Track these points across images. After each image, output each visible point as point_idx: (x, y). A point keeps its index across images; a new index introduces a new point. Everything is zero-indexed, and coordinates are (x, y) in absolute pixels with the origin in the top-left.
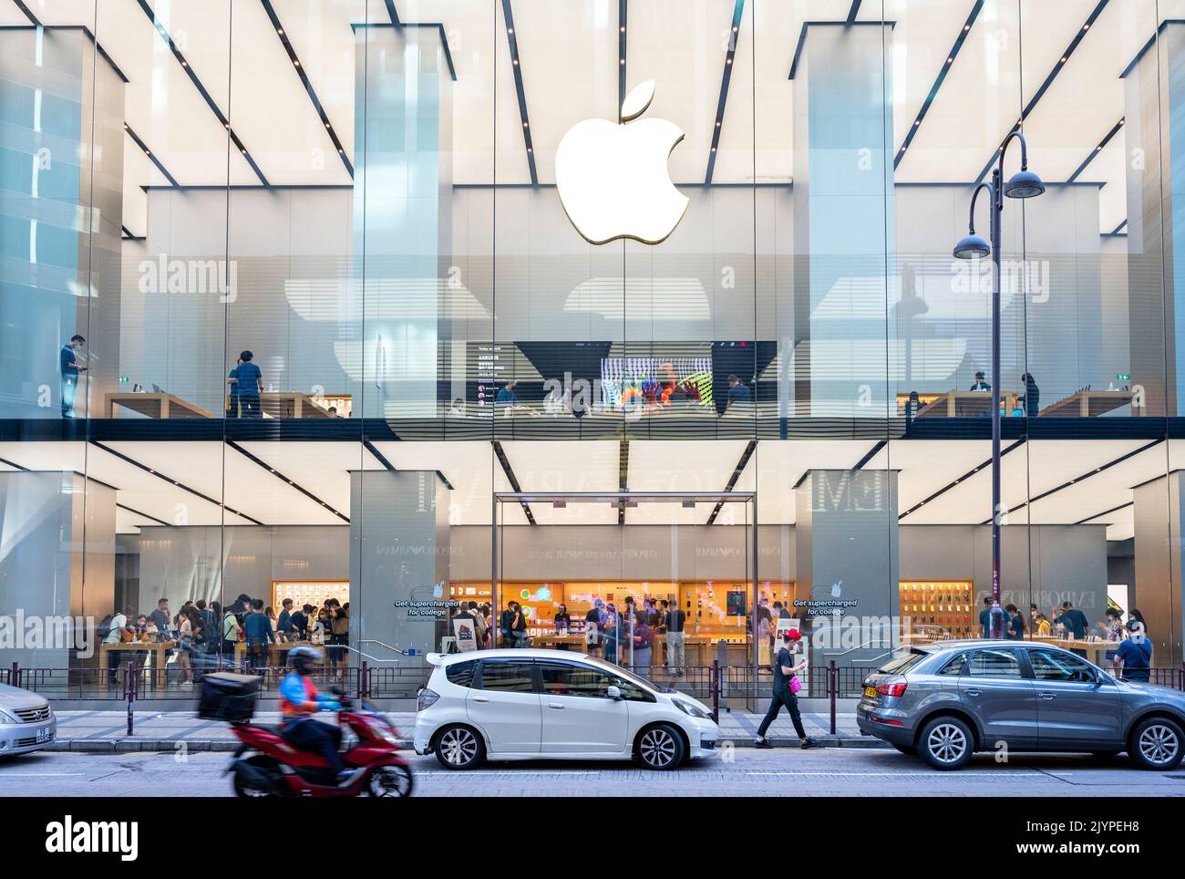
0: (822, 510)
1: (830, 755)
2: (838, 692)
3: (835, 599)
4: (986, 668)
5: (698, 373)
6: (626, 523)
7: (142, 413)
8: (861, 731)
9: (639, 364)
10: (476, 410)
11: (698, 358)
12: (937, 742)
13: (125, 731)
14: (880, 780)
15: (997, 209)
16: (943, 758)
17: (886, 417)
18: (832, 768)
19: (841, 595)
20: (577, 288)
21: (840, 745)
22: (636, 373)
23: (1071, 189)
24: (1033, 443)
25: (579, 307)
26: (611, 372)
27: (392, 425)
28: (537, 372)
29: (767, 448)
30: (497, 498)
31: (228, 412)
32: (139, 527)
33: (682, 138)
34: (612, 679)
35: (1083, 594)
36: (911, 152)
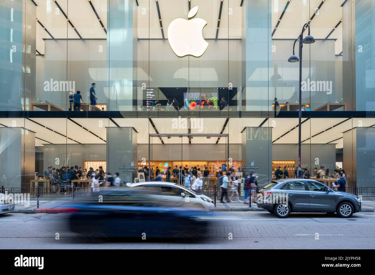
0: (251, 139)
1: (249, 214)
2: (252, 195)
3: (252, 166)
4: (296, 187)
5: (213, 97)
6: (191, 143)
7: (43, 109)
8: (258, 206)
9: (195, 94)
10: (146, 109)
11: (213, 92)
12: (280, 210)
13: (36, 207)
14: (262, 221)
15: (301, 47)
16: (282, 214)
17: (268, 111)
18: (248, 218)
19: (254, 165)
20: (178, 71)
21: (252, 210)
22: (194, 97)
23: (326, 41)
24: (312, 119)
25: (178, 77)
26: (187, 97)
27: (122, 113)
28: (165, 97)
29: (232, 120)
30: (150, 135)
31: (69, 109)
32: (43, 144)
33: (206, 25)
34: (182, 191)
35: (329, 165)
36: (278, 29)
